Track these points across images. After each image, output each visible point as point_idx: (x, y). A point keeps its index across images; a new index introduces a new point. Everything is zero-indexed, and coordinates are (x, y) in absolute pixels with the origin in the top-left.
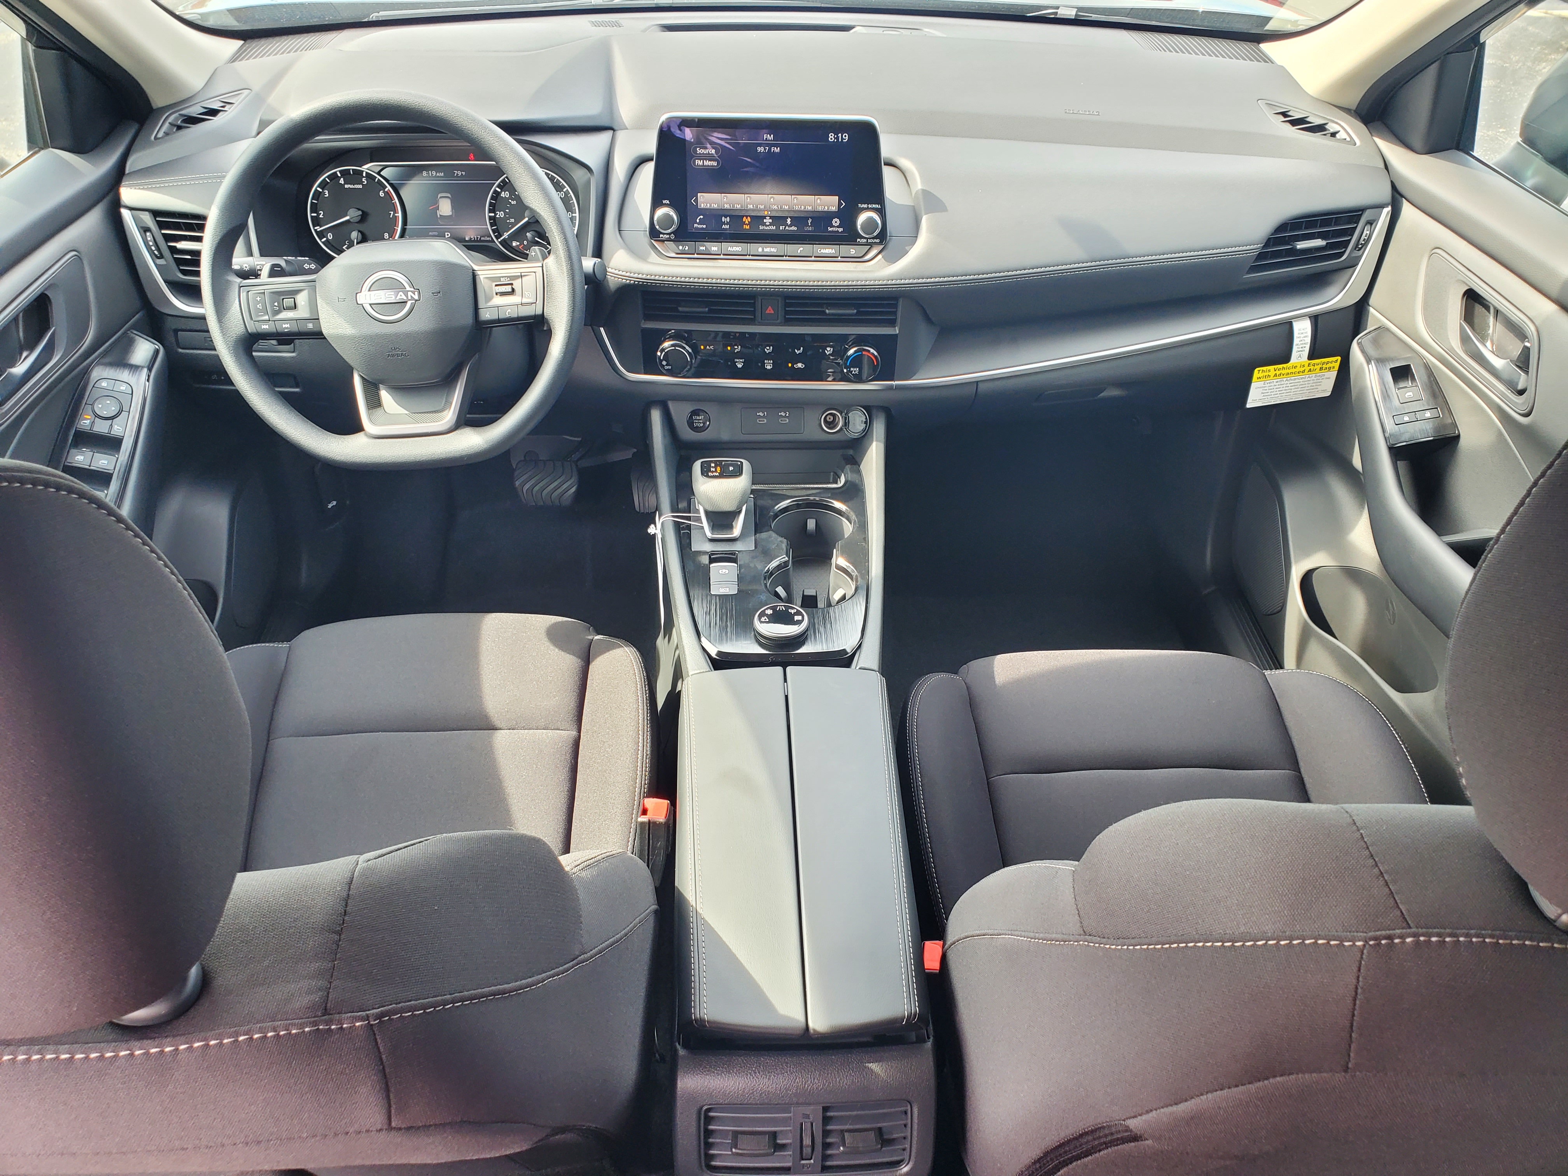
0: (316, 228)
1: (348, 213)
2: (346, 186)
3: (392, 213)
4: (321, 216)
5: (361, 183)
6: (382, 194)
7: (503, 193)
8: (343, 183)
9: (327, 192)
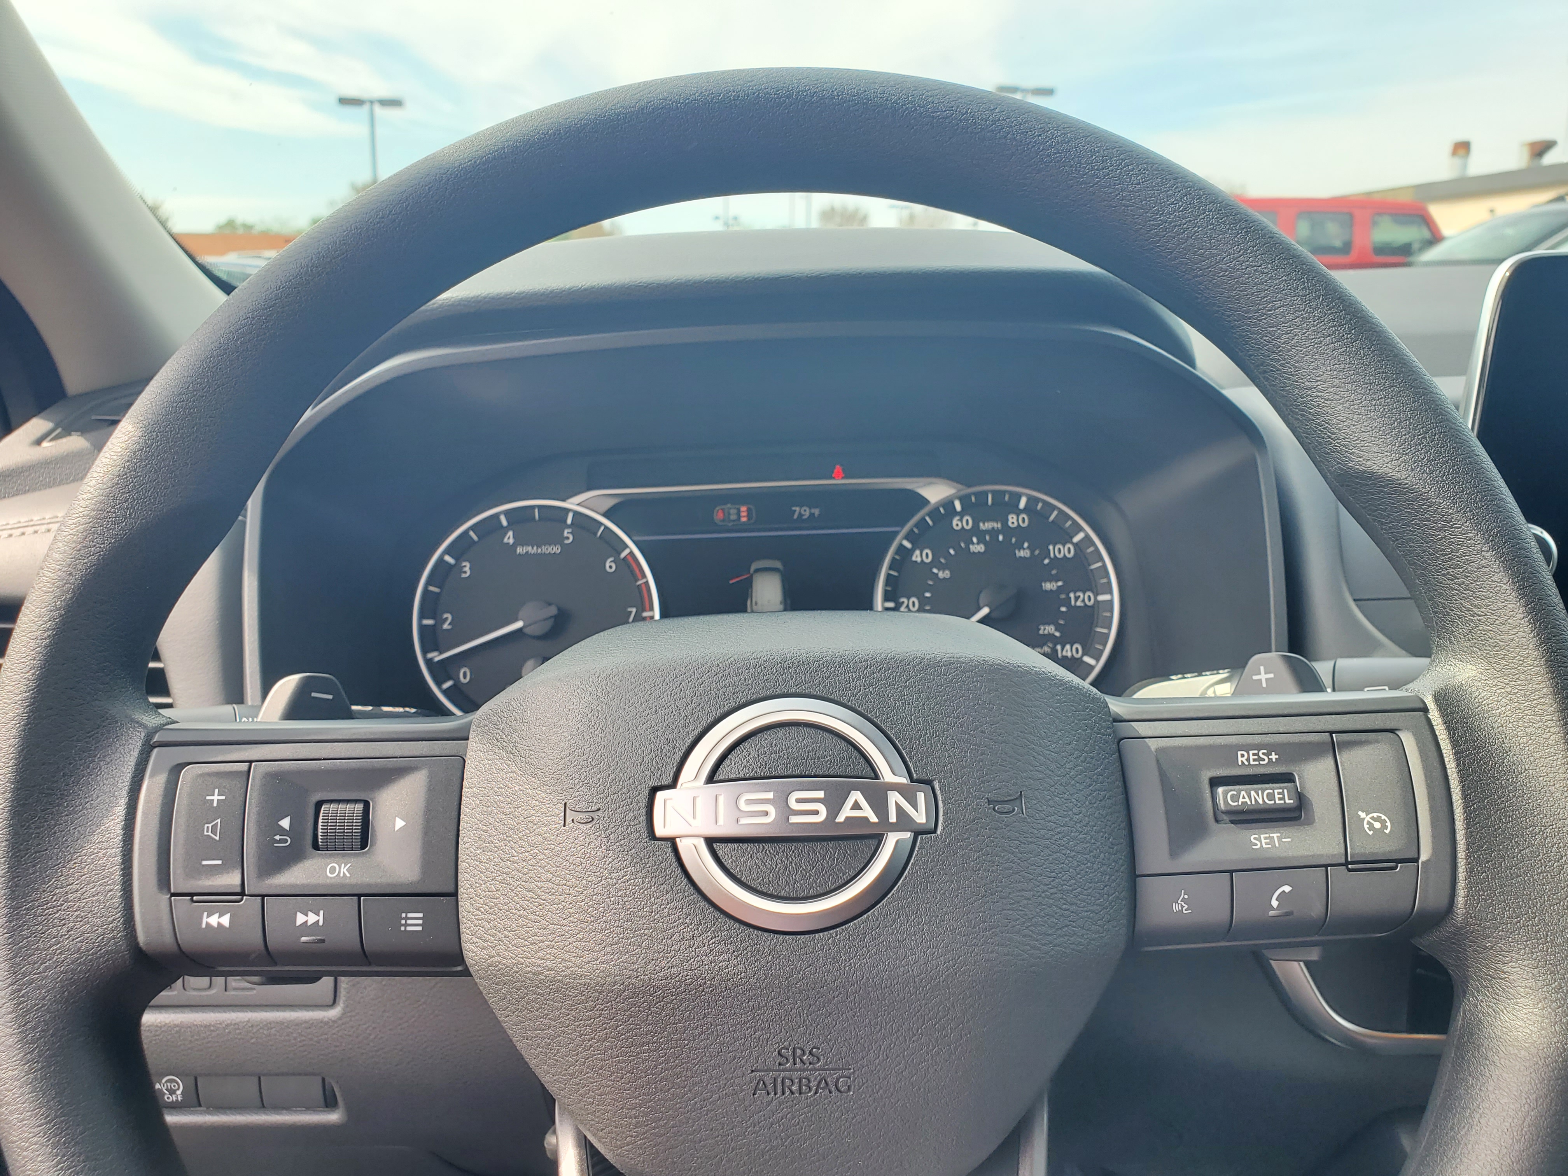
0: (430, 656)
1: (521, 614)
2: (519, 550)
3: (634, 610)
4: (446, 626)
5: (559, 539)
6: (610, 565)
7: (918, 552)
8: (511, 541)
9: (467, 566)
